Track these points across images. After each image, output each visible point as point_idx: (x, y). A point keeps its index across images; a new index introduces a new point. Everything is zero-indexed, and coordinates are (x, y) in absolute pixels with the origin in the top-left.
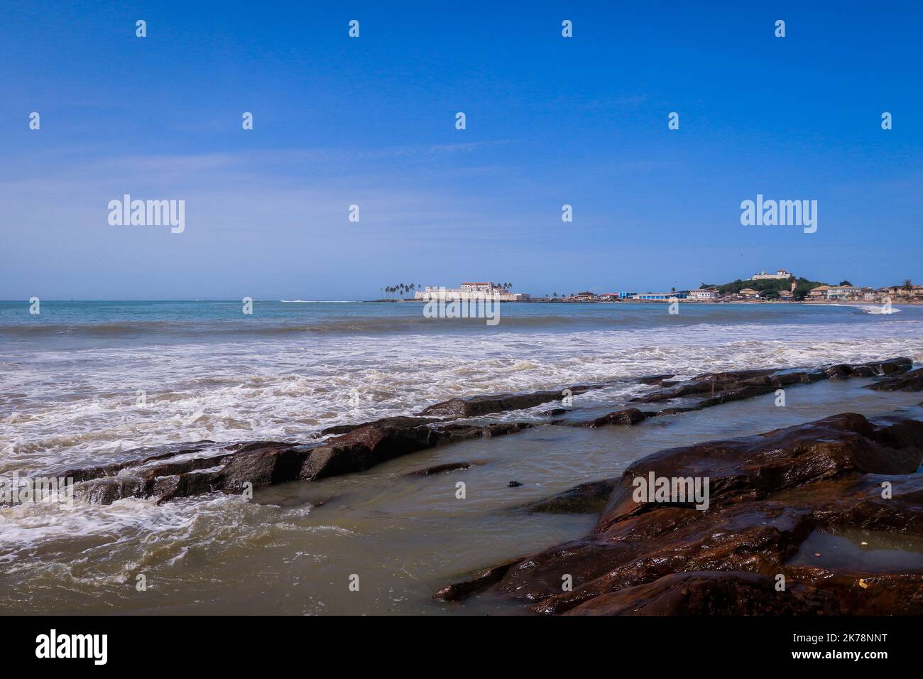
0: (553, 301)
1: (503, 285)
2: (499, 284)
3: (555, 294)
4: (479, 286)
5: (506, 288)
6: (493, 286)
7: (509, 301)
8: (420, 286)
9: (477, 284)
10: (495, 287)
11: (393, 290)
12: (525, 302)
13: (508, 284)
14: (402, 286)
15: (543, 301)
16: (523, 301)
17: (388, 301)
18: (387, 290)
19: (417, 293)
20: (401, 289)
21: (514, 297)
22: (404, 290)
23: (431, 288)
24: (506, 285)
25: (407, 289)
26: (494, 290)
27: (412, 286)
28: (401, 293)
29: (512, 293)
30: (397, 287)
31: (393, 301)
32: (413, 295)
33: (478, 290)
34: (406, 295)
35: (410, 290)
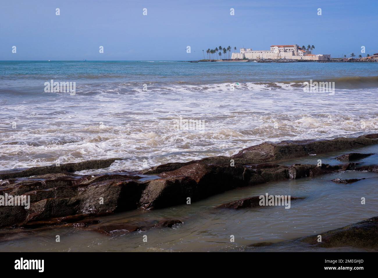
0: (351, 61)
1: (306, 47)
2: (304, 47)
3: (353, 55)
4: (286, 48)
5: (310, 50)
6: (298, 48)
7: (311, 61)
8: (235, 48)
9: (284, 47)
10: (300, 49)
11: (213, 52)
12: (326, 61)
13: (311, 46)
14: (220, 48)
15: (342, 61)
16: (324, 61)
17: (209, 60)
18: (208, 52)
19: (233, 54)
20: (219, 51)
21: (316, 58)
22: (222, 51)
23: (245, 50)
24: (309, 47)
25: (225, 51)
26: (299, 51)
27: (229, 48)
28: (220, 54)
29: (315, 54)
30: (217, 49)
31: (213, 61)
32: (230, 56)
33: (285, 51)
34: (224, 56)
35: (227, 52)
